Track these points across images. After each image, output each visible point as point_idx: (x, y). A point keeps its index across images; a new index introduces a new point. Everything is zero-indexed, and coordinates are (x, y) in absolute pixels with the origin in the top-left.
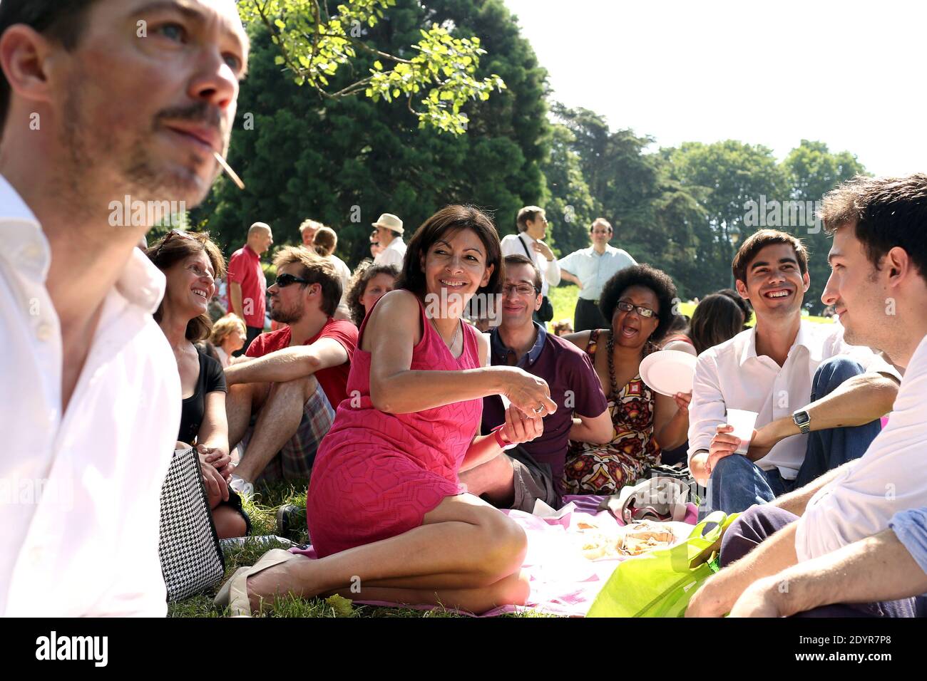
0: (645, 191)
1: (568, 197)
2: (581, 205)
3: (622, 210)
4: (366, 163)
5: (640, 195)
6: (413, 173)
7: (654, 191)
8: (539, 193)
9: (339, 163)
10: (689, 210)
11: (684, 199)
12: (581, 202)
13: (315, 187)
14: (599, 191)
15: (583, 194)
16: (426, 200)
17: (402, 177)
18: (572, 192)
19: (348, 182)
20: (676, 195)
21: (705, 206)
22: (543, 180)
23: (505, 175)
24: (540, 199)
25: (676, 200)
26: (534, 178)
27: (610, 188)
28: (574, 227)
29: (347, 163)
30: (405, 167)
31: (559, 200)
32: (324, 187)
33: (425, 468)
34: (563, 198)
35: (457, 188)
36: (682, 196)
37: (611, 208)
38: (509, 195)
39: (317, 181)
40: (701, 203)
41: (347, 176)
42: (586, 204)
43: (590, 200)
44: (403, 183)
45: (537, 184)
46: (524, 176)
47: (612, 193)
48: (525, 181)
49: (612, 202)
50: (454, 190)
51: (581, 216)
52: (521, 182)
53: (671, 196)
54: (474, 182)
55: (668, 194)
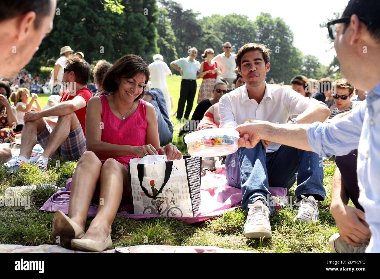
0: (197, 34)
1: (166, 37)
3: (188, 42)
4: (84, 25)
5: (195, 36)
6: (102, 28)
7: (201, 34)
8: (154, 36)
9: (73, 25)
10: (215, 42)
11: (213, 37)
12: (171, 39)
13: (64, 35)
14: (179, 35)
15: (172, 36)
16: (108, 40)
17: (99, 31)
18: (168, 35)
19: (76, 33)
20: (209, 36)
21: (222, 40)
22: (156, 31)
23: (140, 29)
24: (155, 38)
25: (210, 38)
26: (152, 30)
27: (183, 33)
28: (169, 49)
29: (76, 25)
30: (100, 26)
31: (162, 38)
32: (68, 35)
34: (164, 38)
35: (121, 34)
36: (212, 36)
37: (183, 42)
38: (142, 37)
39: (65, 33)
40: (220, 39)
41: (76, 31)
42: (173, 40)
43: (174, 38)
44: (99, 33)
45: (153, 32)
46: (148, 29)
47: (184, 35)
48: (148, 31)
49: (184, 39)
50: (120, 35)
51: (171, 45)
52: (147, 32)
53: (208, 36)
54: (128, 32)
55: (206, 36)
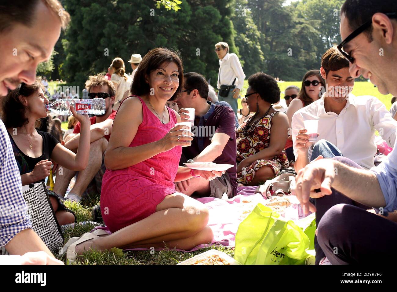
0: (286, 25)
1: (247, 33)
2: (254, 36)
3: (275, 36)
4: (140, 26)
5: (284, 28)
6: (165, 29)
7: (291, 25)
8: (230, 33)
9: (126, 28)
10: (310, 33)
11: (307, 27)
12: (254, 35)
13: (115, 42)
14: (263, 28)
15: (254, 30)
16: (172, 42)
17: (159, 32)
18: (248, 30)
19: (131, 37)
20: (302, 26)
21: (319, 30)
22: (232, 26)
23: (212, 25)
24: (231, 36)
25: (303, 28)
26: (227, 25)
27: (268, 25)
28: (251, 48)
29: (130, 28)
30: (160, 27)
31: (242, 35)
32: (119, 41)
33: (156, 183)
34: (244, 34)
35: (188, 34)
36: (305, 26)
37: (269, 36)
38: (215, 36)
39: (116, 38)
40: (316, 28)
41: (130, 35)
42: (257, 36)
43: (258, 33)
44: (159, 35)
45: (229, 28)
46: (222, 25)
47: (270, 28)
48: (223, 27)
49: (270, 33)
50: (187, 36)
51: (254, 42)
52: (220, 28)
53: (300, 27)
54: (196, 31)
55: (298, 26)
